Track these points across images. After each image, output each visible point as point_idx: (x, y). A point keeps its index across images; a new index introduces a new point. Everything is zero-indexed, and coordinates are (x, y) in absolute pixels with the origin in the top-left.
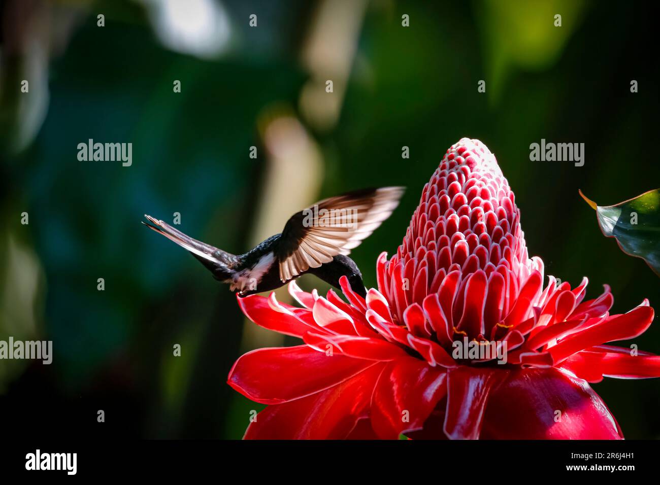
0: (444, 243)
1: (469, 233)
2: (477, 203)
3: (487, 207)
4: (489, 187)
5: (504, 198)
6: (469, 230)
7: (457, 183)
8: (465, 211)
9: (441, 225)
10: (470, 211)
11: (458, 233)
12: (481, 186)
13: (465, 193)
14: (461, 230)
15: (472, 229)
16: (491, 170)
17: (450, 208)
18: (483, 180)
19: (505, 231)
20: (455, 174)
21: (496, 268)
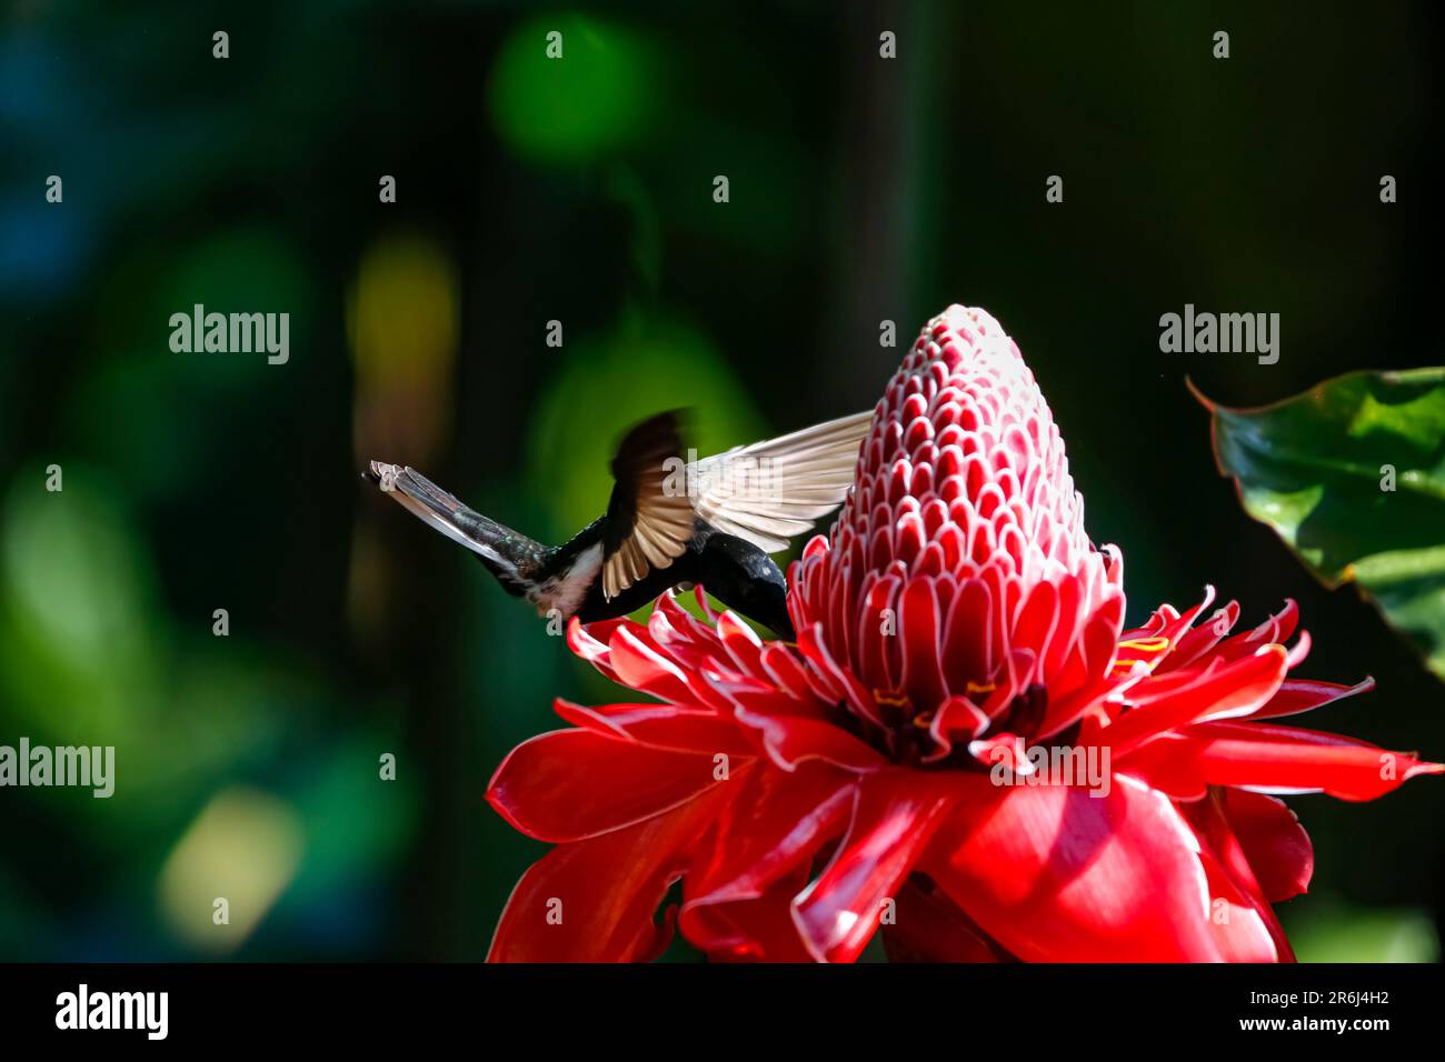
0: (882, 519)
1: (930, 499)
2: (951, 438)
3: (969, 447)
4: (980, 407)
5: (1010, 429)
6: (931, 493)
7: (919, 397)
8: (926, 455)
9: (880, 484)
10: (936, 453)
11: (908, 500)
12: (963, 403)
13: (931, 419)
14: (916, 493)
15: (937, 490)
16: (993, 372)
17: (902, 449)
18: (971, 392)
19: (1008, 494)
20: (918, 380)
21: (978, 570)
